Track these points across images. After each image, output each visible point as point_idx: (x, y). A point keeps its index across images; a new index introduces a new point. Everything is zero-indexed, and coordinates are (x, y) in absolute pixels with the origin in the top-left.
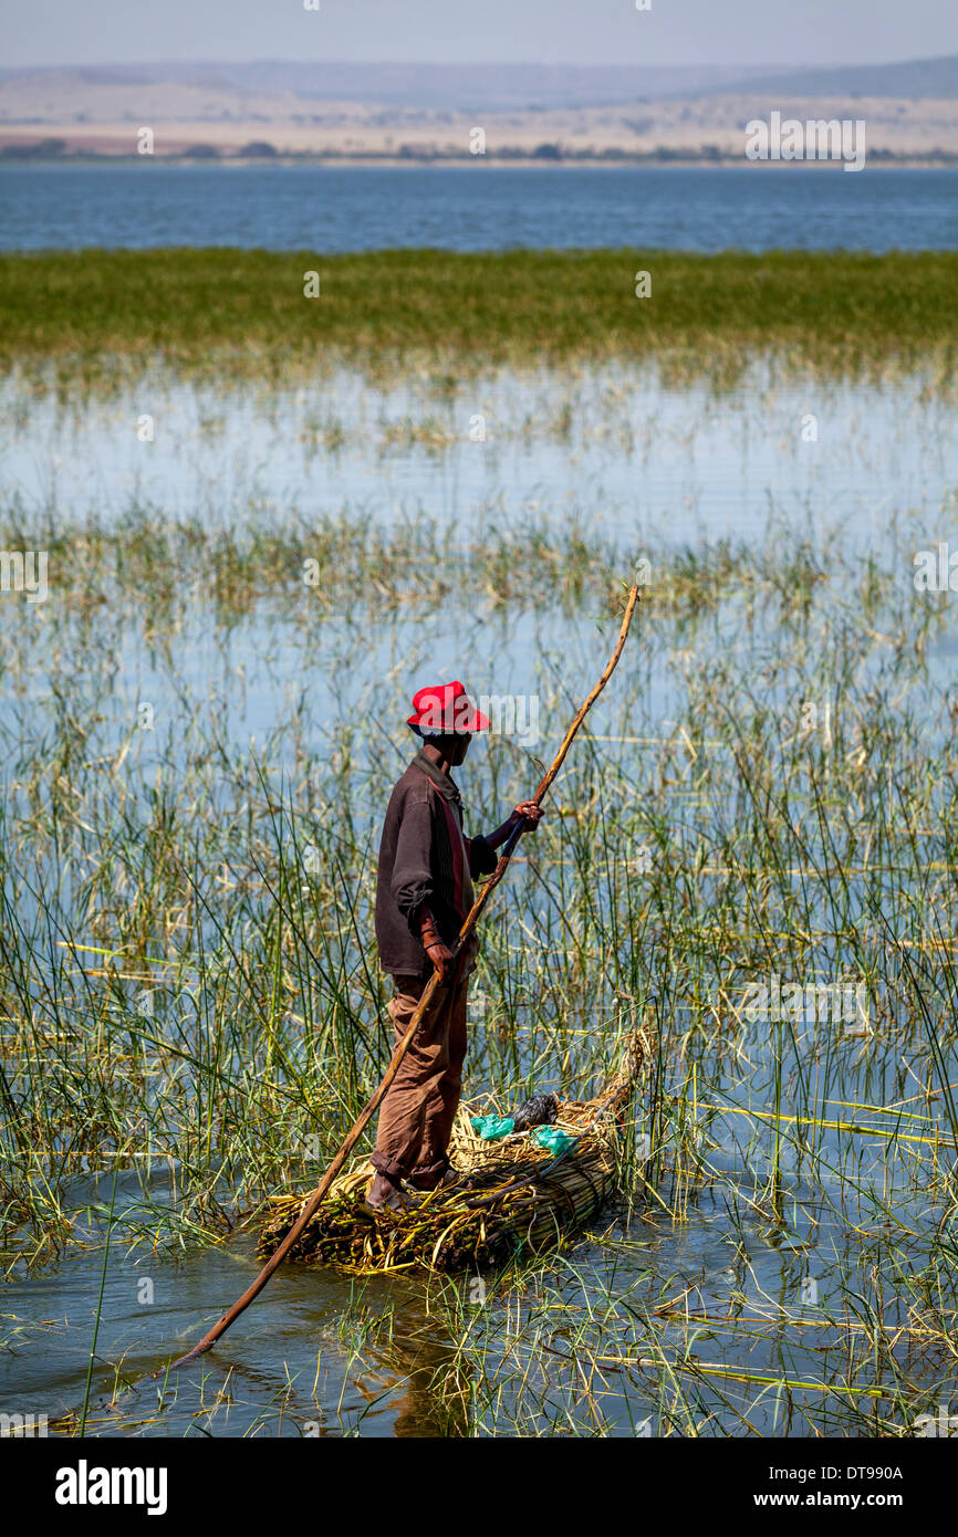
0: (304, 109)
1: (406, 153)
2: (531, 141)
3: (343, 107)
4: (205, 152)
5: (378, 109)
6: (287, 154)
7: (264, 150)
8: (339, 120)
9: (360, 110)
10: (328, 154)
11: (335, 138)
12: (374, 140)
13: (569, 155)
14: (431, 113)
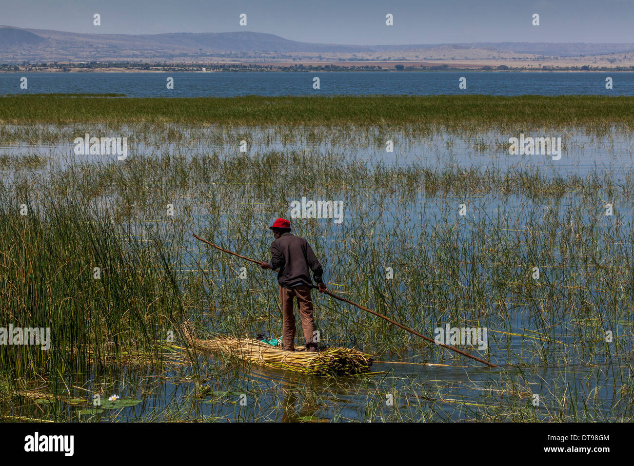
0: (516, 56)
1: (545, 68)
2: (580, 65)
3: (527, 55)
4: (488, 68)
5: (537, 56)
6: (511, 69)
7: (505, 67)
8: (525, 59)
9: (531, 56)
10: (522, 69)
11: (525, 64)
12: (536, 65)
13: (591, 69)
14: (552, 57)
